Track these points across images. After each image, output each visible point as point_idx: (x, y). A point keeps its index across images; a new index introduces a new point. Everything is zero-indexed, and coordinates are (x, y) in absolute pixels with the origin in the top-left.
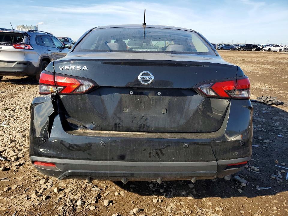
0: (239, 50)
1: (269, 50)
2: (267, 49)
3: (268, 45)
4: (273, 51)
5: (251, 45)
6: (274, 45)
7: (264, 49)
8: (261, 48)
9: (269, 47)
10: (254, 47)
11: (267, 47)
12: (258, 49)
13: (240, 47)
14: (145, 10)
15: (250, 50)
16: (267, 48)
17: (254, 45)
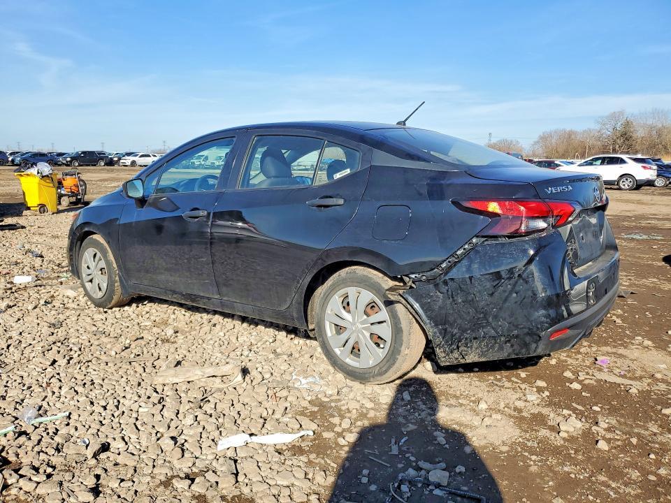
0: (67, 165)
1: (133, 163)
2: (128, 163)
3: (129, 154)
4: (141, 166)
5: (92, 153)
6: (141, 154)
7: (121, 161)
8: (116, 159)
9: (131, 158)
10: (102, 159)
11: (127, 157)
12: (110, 163)
13: (69, 159)
14: (424, 102)
15: (92, 165)
16: (128, 160)
17: (99, 154)
